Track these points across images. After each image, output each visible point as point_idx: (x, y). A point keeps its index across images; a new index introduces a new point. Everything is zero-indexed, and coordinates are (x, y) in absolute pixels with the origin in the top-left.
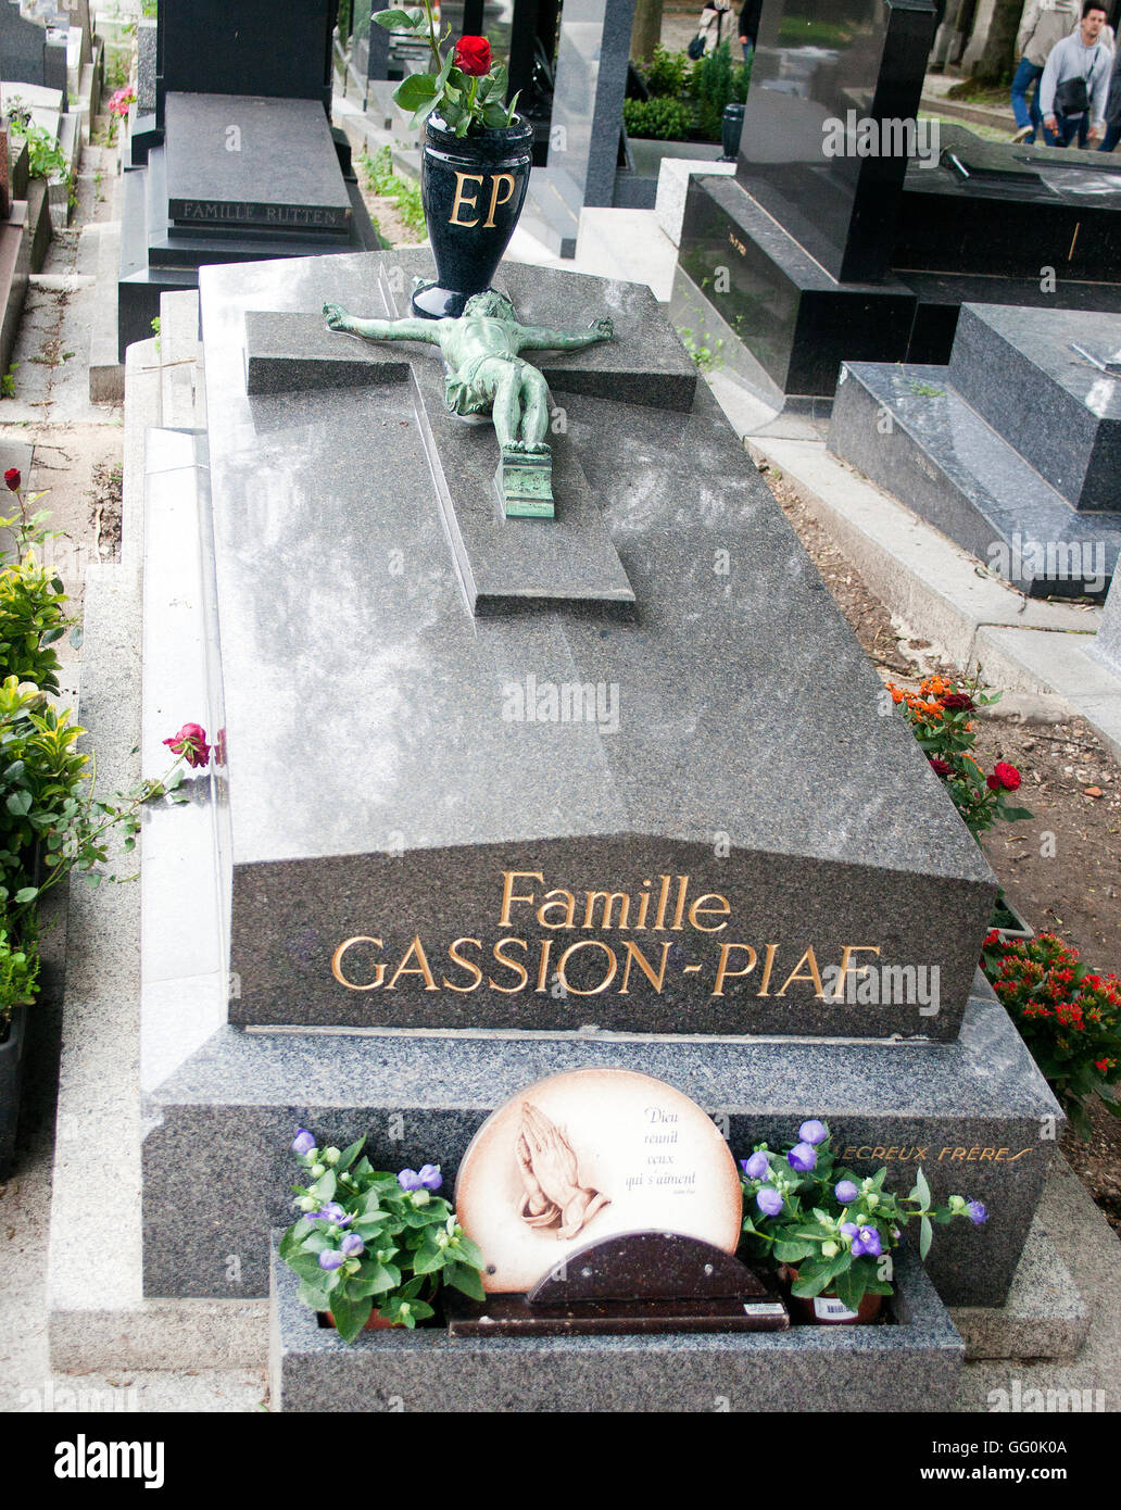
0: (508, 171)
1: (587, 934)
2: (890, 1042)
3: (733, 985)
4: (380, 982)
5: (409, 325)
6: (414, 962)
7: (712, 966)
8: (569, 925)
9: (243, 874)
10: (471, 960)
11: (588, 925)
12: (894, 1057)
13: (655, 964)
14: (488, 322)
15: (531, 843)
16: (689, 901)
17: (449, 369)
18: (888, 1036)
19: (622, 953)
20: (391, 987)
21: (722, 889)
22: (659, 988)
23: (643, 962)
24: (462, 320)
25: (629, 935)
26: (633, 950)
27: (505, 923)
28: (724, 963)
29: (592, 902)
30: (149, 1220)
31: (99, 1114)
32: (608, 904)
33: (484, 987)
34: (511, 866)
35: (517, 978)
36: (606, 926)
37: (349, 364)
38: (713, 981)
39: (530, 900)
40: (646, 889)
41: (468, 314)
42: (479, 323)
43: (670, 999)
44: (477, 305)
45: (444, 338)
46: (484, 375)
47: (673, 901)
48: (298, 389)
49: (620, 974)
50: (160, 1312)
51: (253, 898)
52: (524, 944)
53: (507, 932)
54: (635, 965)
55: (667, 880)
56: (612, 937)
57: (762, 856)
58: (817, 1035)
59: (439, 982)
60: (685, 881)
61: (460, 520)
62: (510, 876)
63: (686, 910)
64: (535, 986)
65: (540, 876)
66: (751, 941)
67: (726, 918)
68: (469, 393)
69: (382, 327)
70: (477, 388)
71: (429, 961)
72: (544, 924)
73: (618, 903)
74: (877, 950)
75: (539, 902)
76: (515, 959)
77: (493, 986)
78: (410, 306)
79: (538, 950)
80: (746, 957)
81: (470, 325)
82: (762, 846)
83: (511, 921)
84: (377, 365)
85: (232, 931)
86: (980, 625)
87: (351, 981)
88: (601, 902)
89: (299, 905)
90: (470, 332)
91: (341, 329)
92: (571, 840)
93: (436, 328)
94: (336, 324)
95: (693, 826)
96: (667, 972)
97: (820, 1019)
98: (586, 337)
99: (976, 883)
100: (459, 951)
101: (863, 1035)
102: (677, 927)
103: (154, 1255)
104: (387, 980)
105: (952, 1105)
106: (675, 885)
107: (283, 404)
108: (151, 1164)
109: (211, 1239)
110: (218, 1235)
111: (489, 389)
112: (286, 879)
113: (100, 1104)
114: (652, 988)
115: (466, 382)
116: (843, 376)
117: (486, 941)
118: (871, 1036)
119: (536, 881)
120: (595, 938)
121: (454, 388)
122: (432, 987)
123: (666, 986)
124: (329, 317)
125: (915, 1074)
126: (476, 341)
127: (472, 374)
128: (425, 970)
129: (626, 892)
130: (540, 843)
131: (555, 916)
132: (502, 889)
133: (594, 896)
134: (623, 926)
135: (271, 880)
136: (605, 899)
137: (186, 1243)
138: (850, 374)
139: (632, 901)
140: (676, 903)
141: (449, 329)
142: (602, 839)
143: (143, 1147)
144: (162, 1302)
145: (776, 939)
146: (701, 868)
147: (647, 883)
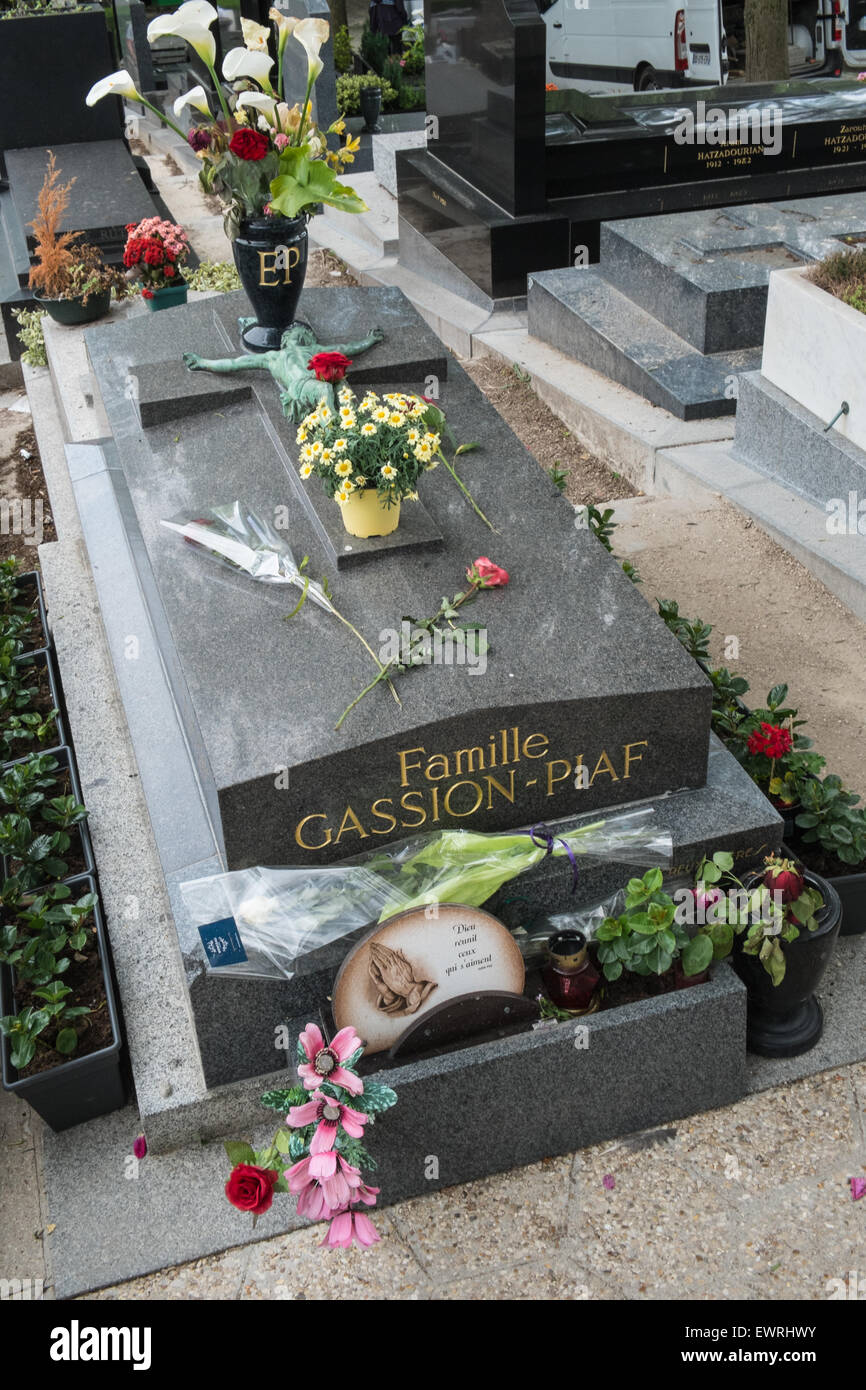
0: (292, 245)
1: (460, 778)
2: (665, 796)
3: (558, 787)
4: (329, 841)
5: (247, 359)
6: (349, 822)
7: (543, 779)
8: (447, 775)
9: (225, 795)
10: (386, 812)
11: (459, 772)
12: (669, 806)
13: (507, 786)
14: (300, 350)
15: (412, 731)
16: (521, 743)
17: (282, 388)
18: (663, 793)
19: (484, 785)
20: (337, 842)
21: (541, 730)
22: (512, 800)
23: (499, 787)
24: (283, 353)
25: (487, 771)
26: (491, 780)
27: (405, 784)
28: (550, 774)
29: (459, 758)
30: (203, 1037)
31: (145, 962)
32: (470, 756)
33: (399, 826)
34: (403, 748)
35: (420, 816)
36: (471, 770)
37: (210, 395)
38: (546, 786)
39: (419, 765)
40: (492, 742)
41: (285, 346)
42: (295, 353)
43: (521, 805)
44: (290, 338)
45: (273, 366)
46: (307, 393)
47: (511, 745)
48: (177, 418)
49: (485, 798)
50: (221, 1096)
51: (234, 808)
52: (420, 794)
53: (407, 789)
54: (494, 789)
55: (505, 732)
56: (477, 776)
57: (562, 704)
58: (619, 803)
59: (368, 831)
60: (516, 731)
61: (313, 501)
62: (403, 754)
63: (520, 748)
64: (432, 818)
65: (421, 749)
66: (565, 756)
67: (546, 746)
68: (299, 406)
69: (227, 363)
70: (304, 401)
71: (359, 820)
72: (431, 778)
73: (476, 754)
74: (645, 743)
75: (425, 765)
76: (416, 805)
77: (404, 825)
78: (241, 342)
79: (430, 795)
80: (563, 768)
81: (288, 356)
82: (561, 697)
83: (408, 781)
84: (229, 392)
85: (225, 832)
86: (657, 449)
87: (310, 845)
88: (465, 757)
89: (268, 805)
90: (290, 361)
91: (199, 369)
92: (438, 722)
93: (265, 359)
94: (194, 367)
95: (515, 694)
96: (515, 789)
97: (618, 794)
98: (366, 343)
99: (699, 688)
100: (378, 808)
101: (647, 796)
102: (517, 760)
103: (210, 1059)
104: (334, 838)
105: (712, 830)
106: (510, 735)
107: (169, 431)
108: (199, 1000)
109: (248, 1038)
110: (252, 1034)
111: (312, 401)
112: (254, 791)
113: (144, 954)
114: (508, 801)
115: (295, 398)
116: (530, 284)
117: (393, 798)
118: (652, 795)
119: (420, 753)
120: (465, 779)
121: (288, 405)
122: (364, 835)
123: (516, 797)
124: (188, 362)
125: (685, 814)
126: (295, 366)
127: (299, 391)
128: (358, 826)
129: (479, 746)
130: (418, 729)
131: (437, 771)
132: (399, 764)
133: (459, 753)
134: (482, 767)
135: (245, 795)
136: (466, 754)
137: (231, 1045)
138: (534, 282)
139: (485, 751)
140: (513, 745)
141: (275, 359)
142: (458, 718)
143: (191, 991)
144: (221, 1089)
145: (581, 752)
146: (525, 720)
147: (492, 737)
